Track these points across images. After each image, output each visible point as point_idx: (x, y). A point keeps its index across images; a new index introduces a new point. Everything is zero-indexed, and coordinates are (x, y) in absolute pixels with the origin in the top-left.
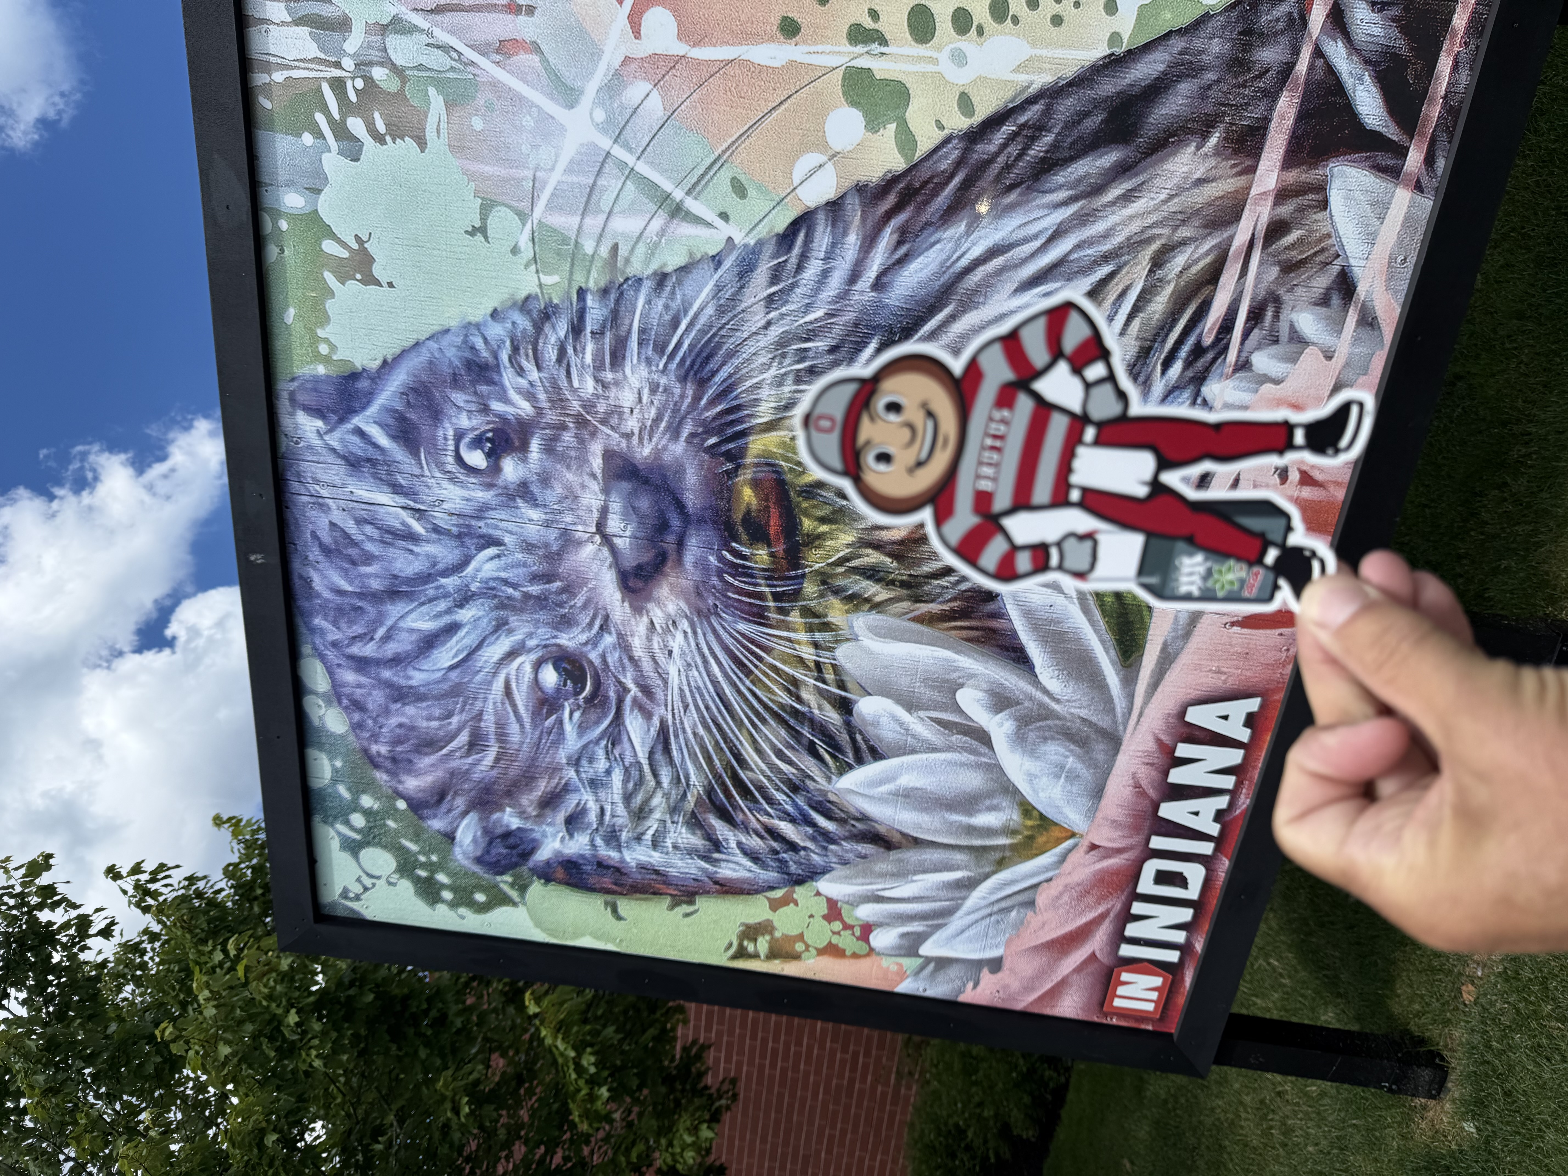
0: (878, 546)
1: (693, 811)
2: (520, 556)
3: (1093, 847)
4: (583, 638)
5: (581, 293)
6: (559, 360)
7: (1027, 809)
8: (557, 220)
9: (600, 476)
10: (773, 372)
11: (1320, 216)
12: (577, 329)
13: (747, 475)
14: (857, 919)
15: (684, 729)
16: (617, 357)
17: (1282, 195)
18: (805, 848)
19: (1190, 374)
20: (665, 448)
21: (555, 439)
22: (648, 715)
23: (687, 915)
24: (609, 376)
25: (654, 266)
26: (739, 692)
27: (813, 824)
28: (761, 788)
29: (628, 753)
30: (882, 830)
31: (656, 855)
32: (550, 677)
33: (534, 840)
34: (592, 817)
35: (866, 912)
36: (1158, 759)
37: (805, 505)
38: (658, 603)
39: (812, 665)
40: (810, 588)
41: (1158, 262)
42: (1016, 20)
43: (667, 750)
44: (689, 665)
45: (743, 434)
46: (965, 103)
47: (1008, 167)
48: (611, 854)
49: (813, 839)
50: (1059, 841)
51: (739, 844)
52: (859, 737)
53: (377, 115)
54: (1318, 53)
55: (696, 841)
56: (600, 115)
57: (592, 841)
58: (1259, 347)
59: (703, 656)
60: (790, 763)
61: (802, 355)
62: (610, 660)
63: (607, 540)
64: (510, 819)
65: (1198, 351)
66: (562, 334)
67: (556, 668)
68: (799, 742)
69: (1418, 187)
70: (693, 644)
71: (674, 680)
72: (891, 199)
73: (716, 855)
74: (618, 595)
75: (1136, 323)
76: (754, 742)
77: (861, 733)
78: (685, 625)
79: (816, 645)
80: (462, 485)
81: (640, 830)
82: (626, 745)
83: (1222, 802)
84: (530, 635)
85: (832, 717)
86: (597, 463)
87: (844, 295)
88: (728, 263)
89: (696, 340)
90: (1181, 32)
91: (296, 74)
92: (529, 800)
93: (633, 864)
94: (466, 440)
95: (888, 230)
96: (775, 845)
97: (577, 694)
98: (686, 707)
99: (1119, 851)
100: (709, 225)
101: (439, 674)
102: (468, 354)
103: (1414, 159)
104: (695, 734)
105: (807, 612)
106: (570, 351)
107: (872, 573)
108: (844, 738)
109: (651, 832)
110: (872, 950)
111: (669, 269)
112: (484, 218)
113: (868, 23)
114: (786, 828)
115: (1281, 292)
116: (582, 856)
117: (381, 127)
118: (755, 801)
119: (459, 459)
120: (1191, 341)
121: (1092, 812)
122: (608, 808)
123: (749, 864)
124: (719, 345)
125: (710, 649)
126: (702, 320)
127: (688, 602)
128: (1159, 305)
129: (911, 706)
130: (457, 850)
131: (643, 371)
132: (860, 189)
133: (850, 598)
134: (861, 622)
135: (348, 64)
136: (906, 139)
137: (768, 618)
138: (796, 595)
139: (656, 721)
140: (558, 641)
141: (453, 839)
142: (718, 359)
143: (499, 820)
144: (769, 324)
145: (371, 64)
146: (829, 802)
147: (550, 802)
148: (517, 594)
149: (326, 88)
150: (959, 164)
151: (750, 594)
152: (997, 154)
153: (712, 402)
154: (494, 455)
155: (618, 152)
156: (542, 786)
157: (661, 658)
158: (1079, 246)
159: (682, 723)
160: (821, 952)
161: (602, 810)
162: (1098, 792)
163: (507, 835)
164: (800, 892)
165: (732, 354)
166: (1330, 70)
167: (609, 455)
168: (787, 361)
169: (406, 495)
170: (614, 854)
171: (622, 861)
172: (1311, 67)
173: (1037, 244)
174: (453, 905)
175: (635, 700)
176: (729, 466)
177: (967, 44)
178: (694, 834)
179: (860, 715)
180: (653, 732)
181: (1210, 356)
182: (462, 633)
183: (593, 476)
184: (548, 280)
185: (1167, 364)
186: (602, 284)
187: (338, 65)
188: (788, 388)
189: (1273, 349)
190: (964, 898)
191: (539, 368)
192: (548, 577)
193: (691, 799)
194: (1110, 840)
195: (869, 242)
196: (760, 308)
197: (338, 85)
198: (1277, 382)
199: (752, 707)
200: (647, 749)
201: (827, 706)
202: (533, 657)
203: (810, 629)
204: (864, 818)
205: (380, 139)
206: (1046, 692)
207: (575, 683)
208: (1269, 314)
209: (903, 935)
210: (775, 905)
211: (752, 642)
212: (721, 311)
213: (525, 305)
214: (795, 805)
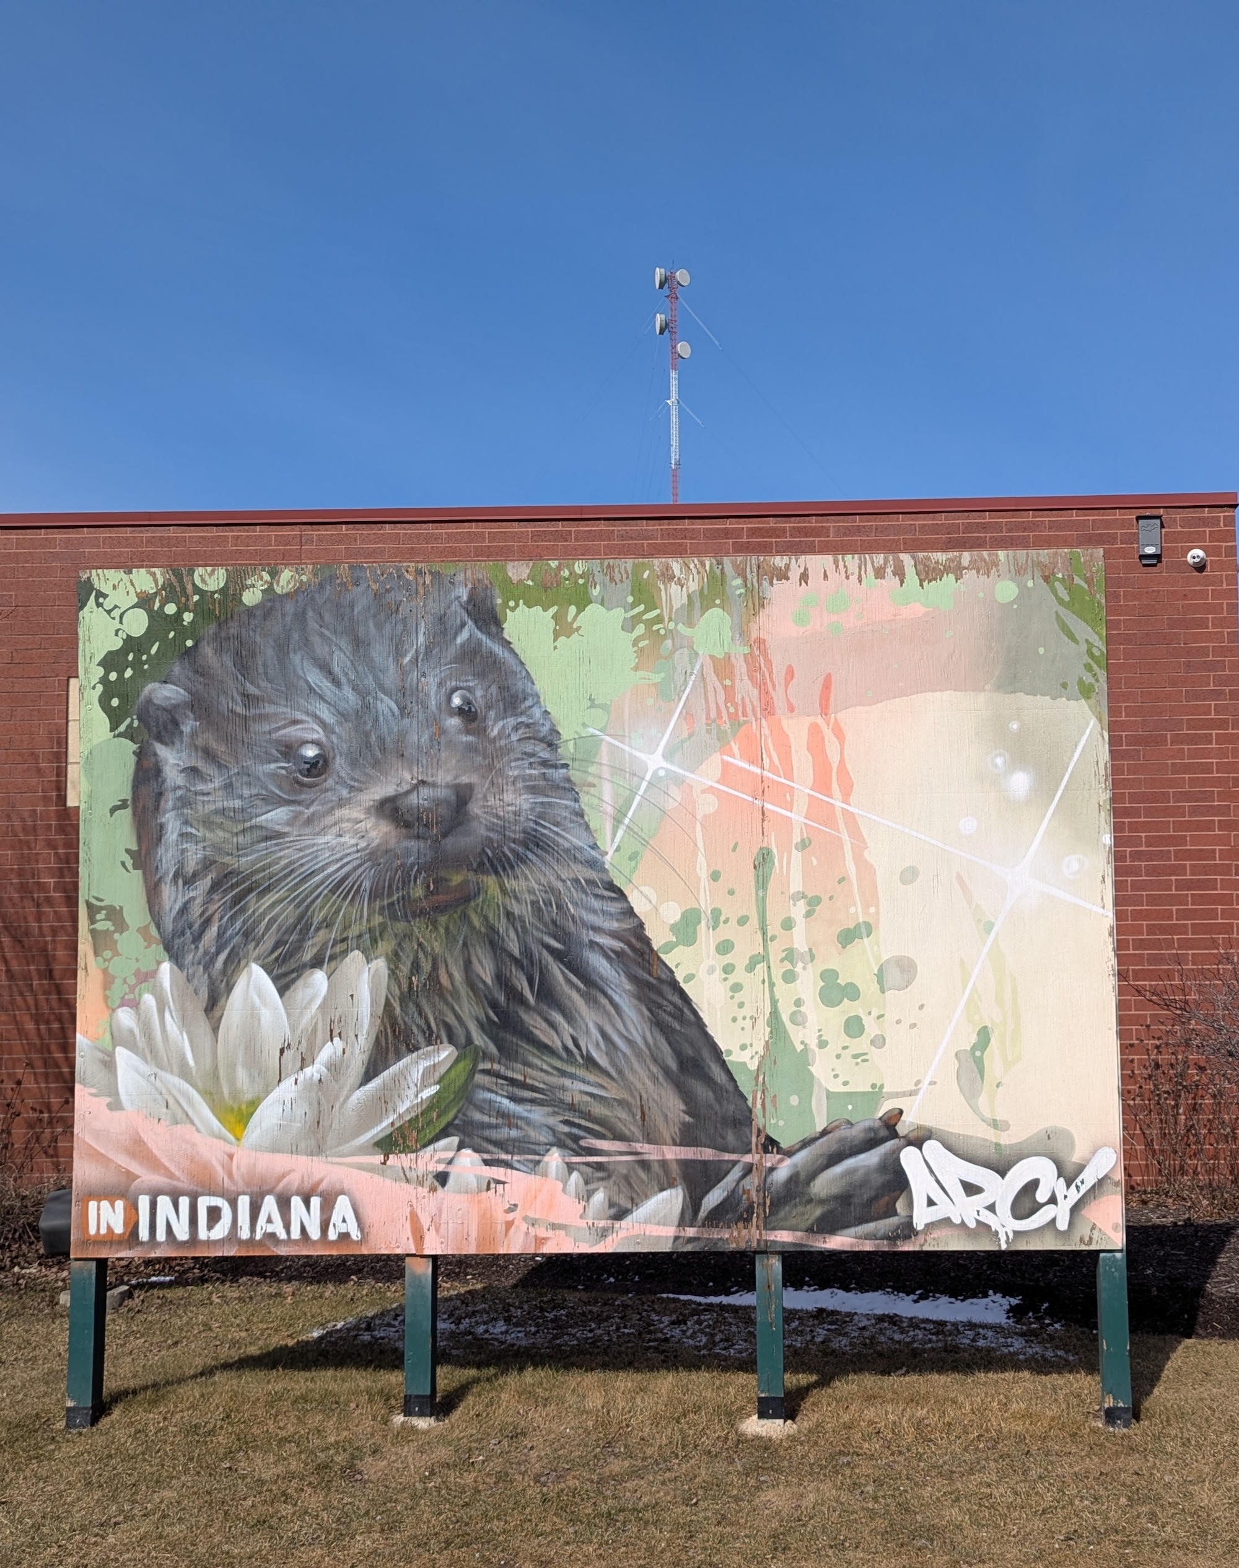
0: (435, 967)
1: (216, 862)
2: (396, 729)
3: (231, 1156)
4: (343, 774)
5: (566, 766)
6: (525, 753)
7: (254, 1104)
8: (604, 750)
9: (457, 781)
10: (536, 886)
11: (656, 1189)
12: (545, 763)
13: (471, 876)
14: (140, 995)
15: (283, 849)
16: (533, 790)
17: (664, 1163)
18: (197, 948)
19: (563, 1137)
20: (481, 823)
21: (476, 750)
22: (290, 823)
23: (123, 864)
24: (520, 785)
25: (586, 809)
26: (318, 886)
27: (218, 953)
28: (243, 910)
29: (259, 811)
30: (222, 1002)
31: (174, 836)
32: (310, 752)
33: (173, 743)
34: (200, 787)
35: (149, 1000)
36: (307, 1186)
37: (456, 916)
38: (375, 826)
39: (344, 936)
40: (401, 926)
41: (621, 1102)
42: (732, 997)
43: (267, 839)
44: (333, 850)
45: (497, 873)
46: (689, 978)
47: (660, 1006)
48: (169, 801)
49: (206, 953)
50: (231, 1131)
51: (193, 899)
52: (294, 975)
53: (647, 642)
54: (735, 1163)
55: (191, 867)
56: (662, 773)
57: (179, 787)
58: (582, 1174)
59: (341, 859)
60: (268, 928)
61: (548, 903)
62: (329, 793)
63: (415, 787)
64: (188, 726)
65: (576, 1139)
66: (541, 754)
67: (317, 756)
68: (285, 932)
69: (676, 1238)
70: (348, 851)
71: (321, 840)
72: (638, 945)
73: (180, 882)
74: (377, 797)
75: (588, 1098)
76: (281, 901)
77: (298, 977)
78: (363, 844)
79: (360, 936)
80: (438, 692)
81: (195, 823)
82: (264, 809)
83: (283, 1235)
84: (339, 737)
85: (307, 956)
86: (465, 779)
87: (584, 923)
88: (593, 853)
89: (548, 837)
90: (736, 1087)
91: (663, 593)
92: (208, 739)
93: (163, 820)
94: (468, 695)
95: (622, 945)
96: (196, 926)
97: (300, 772)
98: (300, 850)
99: (230, 1175)
100: (613, 841)
101: (301, 673)
102: (521, 696)
103: (691, 1232)
104: (281, 857)
105: (383, 927)
106: (532, 760)
107: (416, 967)
108: (292, 964)
109: (193, 831)
110: (114, 1010)
111: (586, 818)
112: (600, 706)
113: (722, 918)
114: (213, 931)
115: (614, 1178)
116: (164, 781)
117: (641, 644)
118: (231, 908)
119: (455, 690)
120: (581, 1133)
121: (258, 1148)
122: (211, 798)
123: (177, 907)
124: (547, 852)
125: (348, 863)
126: (561, 841)
127: (378, 845)
128: (598, 1110)
129: (323, 1007)
130: (157, 685)
131: (526, 806)
132: (641, 925)
133: (396, 954)
134: (380, 964)
135: (672, 625)
136: (669, 947)
137: (375, 900)
138: (394, 918)
139: (286, 829)
140: (338, 758)
141: (165, 682)
142: (540, 852)
143: (187, 717)
144: (564, 881)
145: (673, 640)
146: (239, 962)
147: (209, 754)
148: (368, 727)
149: (657, 612)
150: (659, 979)
151: (390, 886)
152: (666, 1000)
153: (513, 851)
154: (460, 711)
155: (644, 784)
156: (220, 748)
157: (335, 830)
158: (624, 1054)
159: (288, 848)
160: (105, 972)
161: (208, 794)
162: (275, 1149)
163: (176, 724)
164: (158, 949)
165: (543, 860)
166: (727, 1173)
167: (470, 787)
168: (543, 894)
169: (426, 653)
170: (170, 803)
171: (165, 812)
172: (728, 1161)
173: (625, 1032)
174: (104, 680)
175: (301, 813)
176: (475, 865)
177: (718, 974)
178: (197, 864)
179: (312, 974)
180: (277, 828)
181: (575, 1146)
182: (334, 688)
183: (456, 778)
184: (571, 745)
185: (566, 1122)
186: (573, 779)
187: (670, 620)
188: (528, 898)
189: (581, 1182)
190: (172, 1072)
191: (520, 740)
192: (383, 750)
193: (227, 859)
194: (238, 1167)
195: (614, 935)
196: (572, 876)
197: (659, 619)
198: (564, 1190)
199: (307, 896)
200: (264, 824)
201: (315, 950)
202: (324, 739)
203: (370, 930)
204: (230, 988)
205: (635, 643)
206: (348, 1097)
207: (308, 770)
208: (601, 1174)
209: (131, 1031)
210: (143, 931)
211: (358, 891)
212: (567, 851)
213: (554, 732)
214: (232, 937)
